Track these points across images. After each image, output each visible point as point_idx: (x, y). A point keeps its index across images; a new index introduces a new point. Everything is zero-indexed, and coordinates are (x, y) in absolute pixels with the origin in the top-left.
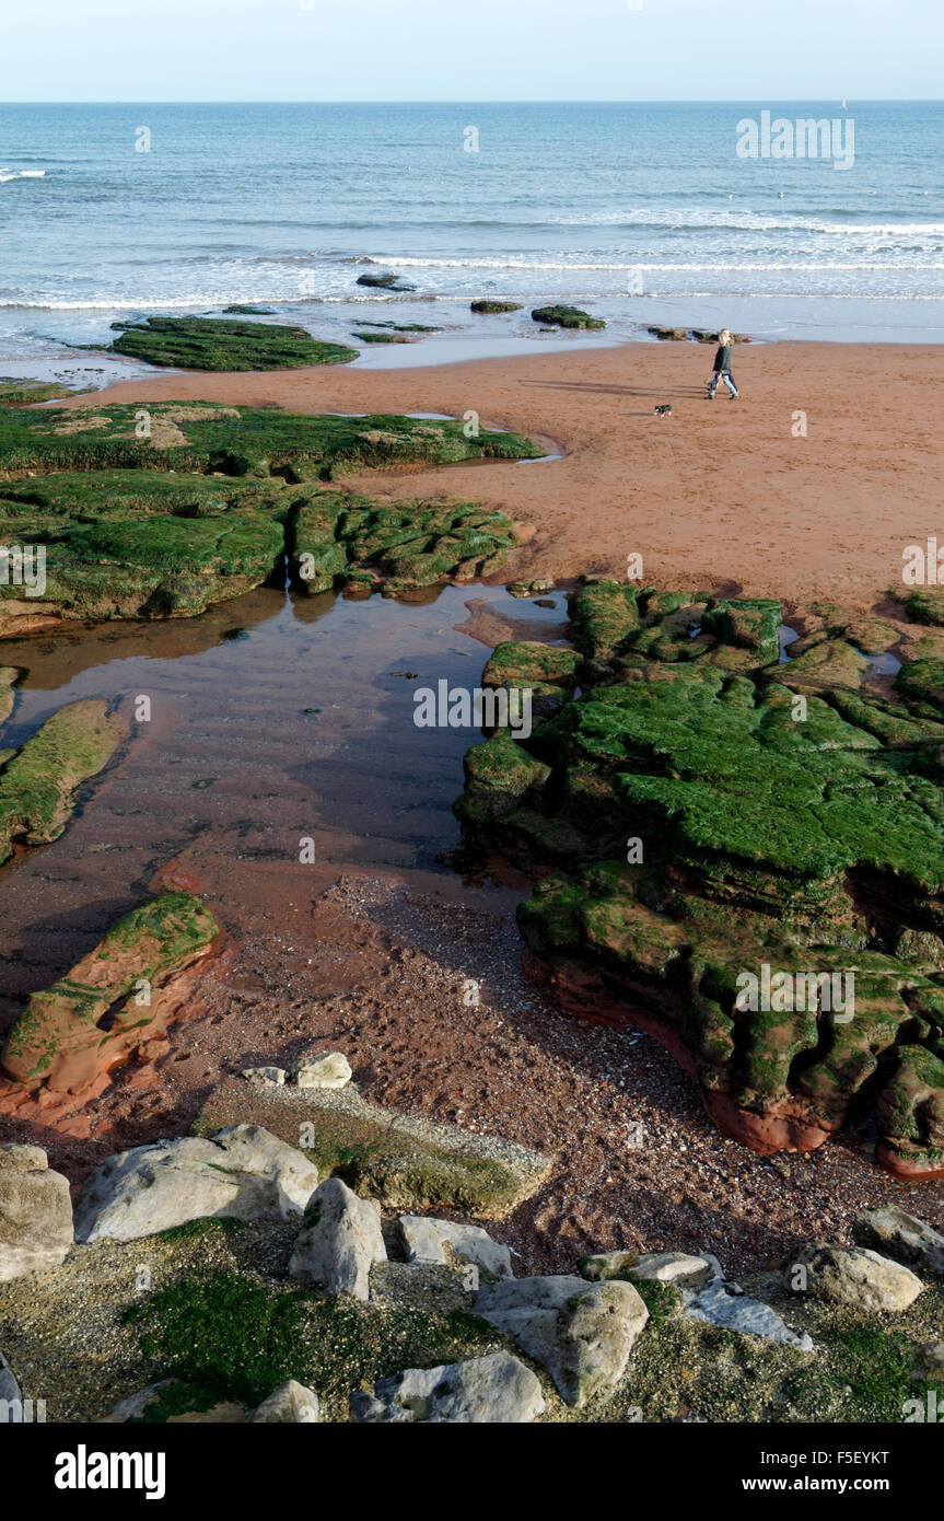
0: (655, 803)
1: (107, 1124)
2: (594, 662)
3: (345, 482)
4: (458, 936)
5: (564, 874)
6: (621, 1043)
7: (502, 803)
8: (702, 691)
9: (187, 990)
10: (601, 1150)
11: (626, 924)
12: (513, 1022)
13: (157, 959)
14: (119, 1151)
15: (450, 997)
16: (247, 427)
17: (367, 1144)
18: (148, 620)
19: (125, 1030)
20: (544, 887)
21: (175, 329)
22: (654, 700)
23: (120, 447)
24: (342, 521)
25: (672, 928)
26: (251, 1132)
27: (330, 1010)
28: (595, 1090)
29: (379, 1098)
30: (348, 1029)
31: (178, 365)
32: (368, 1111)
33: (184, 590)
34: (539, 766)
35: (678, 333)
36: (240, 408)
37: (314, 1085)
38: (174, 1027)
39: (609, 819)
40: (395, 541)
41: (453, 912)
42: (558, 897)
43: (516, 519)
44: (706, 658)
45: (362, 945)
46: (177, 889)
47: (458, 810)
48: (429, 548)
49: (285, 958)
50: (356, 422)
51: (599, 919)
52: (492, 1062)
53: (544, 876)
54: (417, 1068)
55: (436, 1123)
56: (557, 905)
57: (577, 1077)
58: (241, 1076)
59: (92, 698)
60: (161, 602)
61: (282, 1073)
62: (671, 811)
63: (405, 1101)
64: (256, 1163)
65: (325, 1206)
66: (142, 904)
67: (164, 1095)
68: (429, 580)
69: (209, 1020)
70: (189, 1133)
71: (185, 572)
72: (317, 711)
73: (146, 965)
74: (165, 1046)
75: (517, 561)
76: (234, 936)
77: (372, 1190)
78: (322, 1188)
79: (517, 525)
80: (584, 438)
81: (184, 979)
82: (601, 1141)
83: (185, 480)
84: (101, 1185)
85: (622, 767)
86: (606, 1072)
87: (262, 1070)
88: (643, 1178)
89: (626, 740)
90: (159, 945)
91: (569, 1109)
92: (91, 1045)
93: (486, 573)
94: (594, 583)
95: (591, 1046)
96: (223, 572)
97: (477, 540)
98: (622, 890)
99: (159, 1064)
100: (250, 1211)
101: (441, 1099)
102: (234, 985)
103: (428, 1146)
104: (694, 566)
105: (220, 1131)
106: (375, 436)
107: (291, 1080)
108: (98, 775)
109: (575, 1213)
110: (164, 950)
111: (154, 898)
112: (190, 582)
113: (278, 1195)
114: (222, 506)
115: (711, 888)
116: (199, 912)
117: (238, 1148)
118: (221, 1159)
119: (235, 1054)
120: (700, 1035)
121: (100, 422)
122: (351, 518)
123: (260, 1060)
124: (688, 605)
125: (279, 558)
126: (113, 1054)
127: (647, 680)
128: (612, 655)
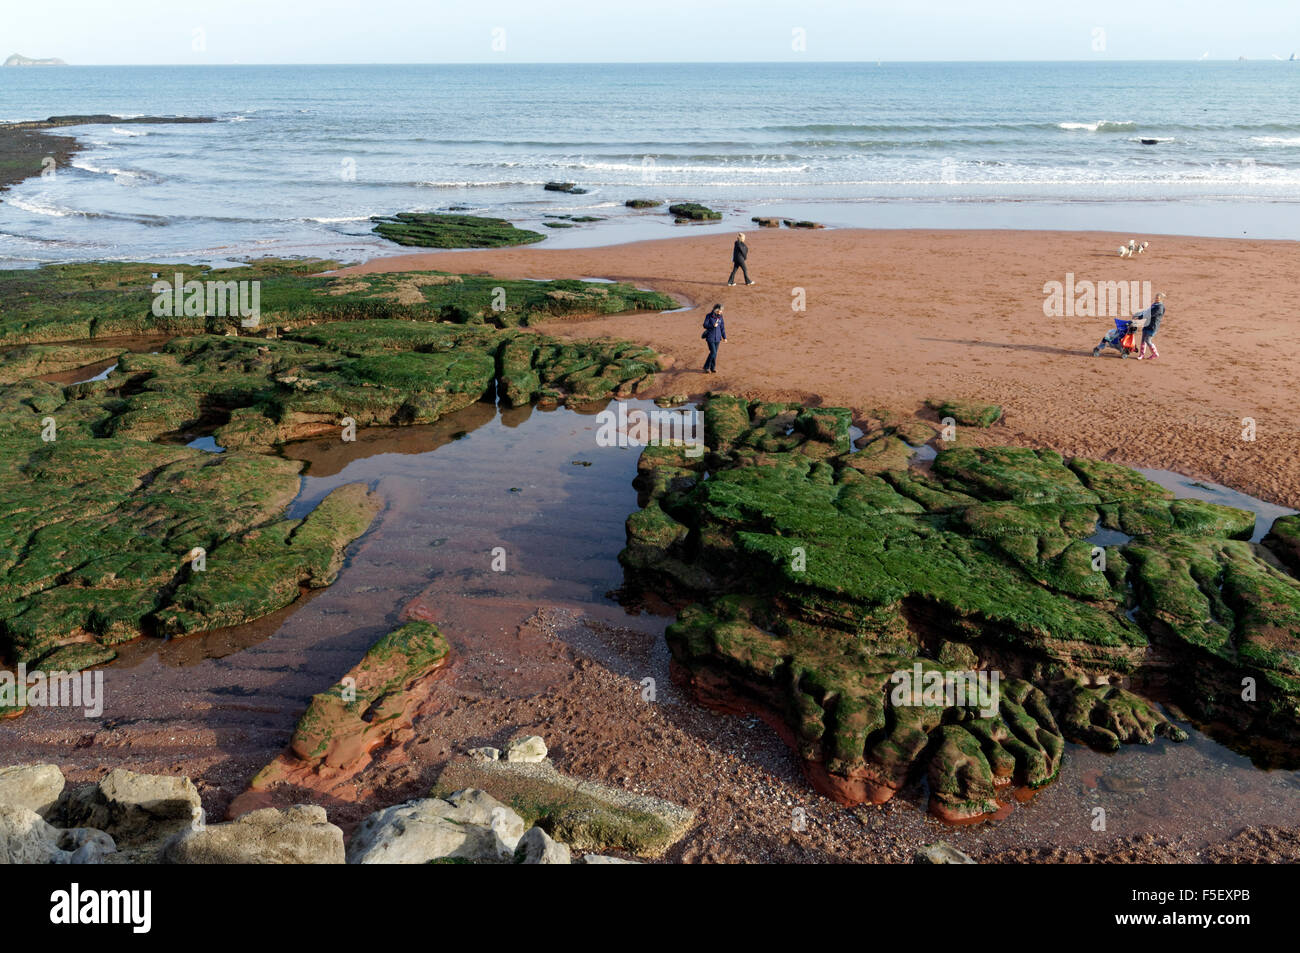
0: (765, 552)
1: (369, 791)
2: (718, 453)
3: (538, 327)
4: (623, 650)
5: (699, 605)
6: (742, 727)
7: (654, 554)
8: (796, 472)
9: (426, 692)
10: (730, 805)
11: (745, 640)
12: (664, 713)
13: (405, 670)
14: (378, 809)
15: (618, 695)
16: (468, 289)
17: (559, 803)
18: (397, 426)
19: (382, 721)
20: (685, 614)
21: (415, 221)
22: (761, 479)
23: (377, 303)
24: (536, 354)
25: (778, 642)
26: (475, 794)
27: (531, 705)
28: (724, 762)
29: (568, 769)
30: (544, 719)
31: (418, 245)
32: (560, 779)
33: (423, 404)
34: (679, 527)
35: (773, 222)
36: (462, 276)
37: (520, 760)
38: (418, 719)
39: (731, 565)
40: (574, 368)
41: (619, 633)
42: (695, 622)
43: (660, 352)
44: (798, 449)
45: (554, 658)
46: (419, 619)
47: (622, 560)
48: (599, 373)
49: (498, 668)
50: (546, 285)
51: (725, 637)
52: (649, 742)
53: (685, 606)
54: (595, 747)
55: (609, 786)
56: (694, 627)
57: (711, 752)
58: (467, 754)
59: (356, 482)
60: (407, 413)
61: (496, 751)
62: (776, 558)
63: (587, 771)
64: (478, 818)
65: (530, 848)
66: (394, 630)
67: (410, 769)
68: (599, 396)
69: (443, 714)
70: (429, 795)
71: (424, 391)
72: (520, 490)
73: (397, 674)
74: (411, 733)
75: (661, 382)
76: (461, 652)
77: (564, 836)
78: (528, 835)
79: (661, 356)
80: (708, 295)
81: (424, 684)
82: (729, 799)
83: (423, 326)
84: (365, 835)
85: (739, 527)
86: (732, 748)
87: (482, 750)
88: (760, 825)
89: (742, 508)
90: (406, 659)
91: (706, 775)
92: (358, 732)
93: (639, 390)
94: (717, 397)
95: (721, 729)
96: (451, 391)
97: (633, 367)
98: (742, 616)
99: (407, 746)
100: (475, 853)
101: (612, 769)
102: (461, 688)
103: (604, 804)
104: (787, 384)
105: (452, 794)
106: (559, 294)
107: (503, 757)
108: (362, 537)
109: (711, 852)
110: (410, 663)
111: (402, 625)
112: (427, 399)
113: (495, 840)
114: (450, 344)
115: (806, 613)
116: (435, 635)
117: (466, 805)
118: (453, 814)
119: (462, 738)
120: (800, 720)
121: (362, 286)
122: (542, 352)
123: (481, 743)
124: (784, 412)
125: (491, 381)
126: (373, 739)
127: (756, 465)
128: (731, 448)
